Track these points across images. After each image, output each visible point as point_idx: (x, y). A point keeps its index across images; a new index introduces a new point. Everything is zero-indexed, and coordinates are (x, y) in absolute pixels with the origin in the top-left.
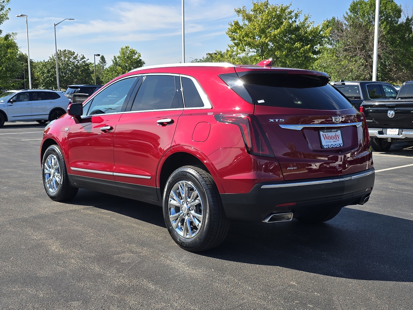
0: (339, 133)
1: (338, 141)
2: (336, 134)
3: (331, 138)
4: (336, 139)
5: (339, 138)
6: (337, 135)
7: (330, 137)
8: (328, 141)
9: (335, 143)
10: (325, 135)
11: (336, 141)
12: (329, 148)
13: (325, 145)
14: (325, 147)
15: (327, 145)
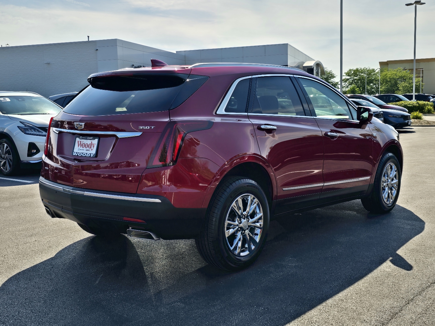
1: (92, 150)
3: (85, 146)
4: (91, 148)
5: (93, 147)
7: (84, 144)
8: (81, 148)
10: (81, 141)
11: (89, 150)
12: (78, 155)
13: (75, 152)
14: (74, 154)
15: (77, 153)
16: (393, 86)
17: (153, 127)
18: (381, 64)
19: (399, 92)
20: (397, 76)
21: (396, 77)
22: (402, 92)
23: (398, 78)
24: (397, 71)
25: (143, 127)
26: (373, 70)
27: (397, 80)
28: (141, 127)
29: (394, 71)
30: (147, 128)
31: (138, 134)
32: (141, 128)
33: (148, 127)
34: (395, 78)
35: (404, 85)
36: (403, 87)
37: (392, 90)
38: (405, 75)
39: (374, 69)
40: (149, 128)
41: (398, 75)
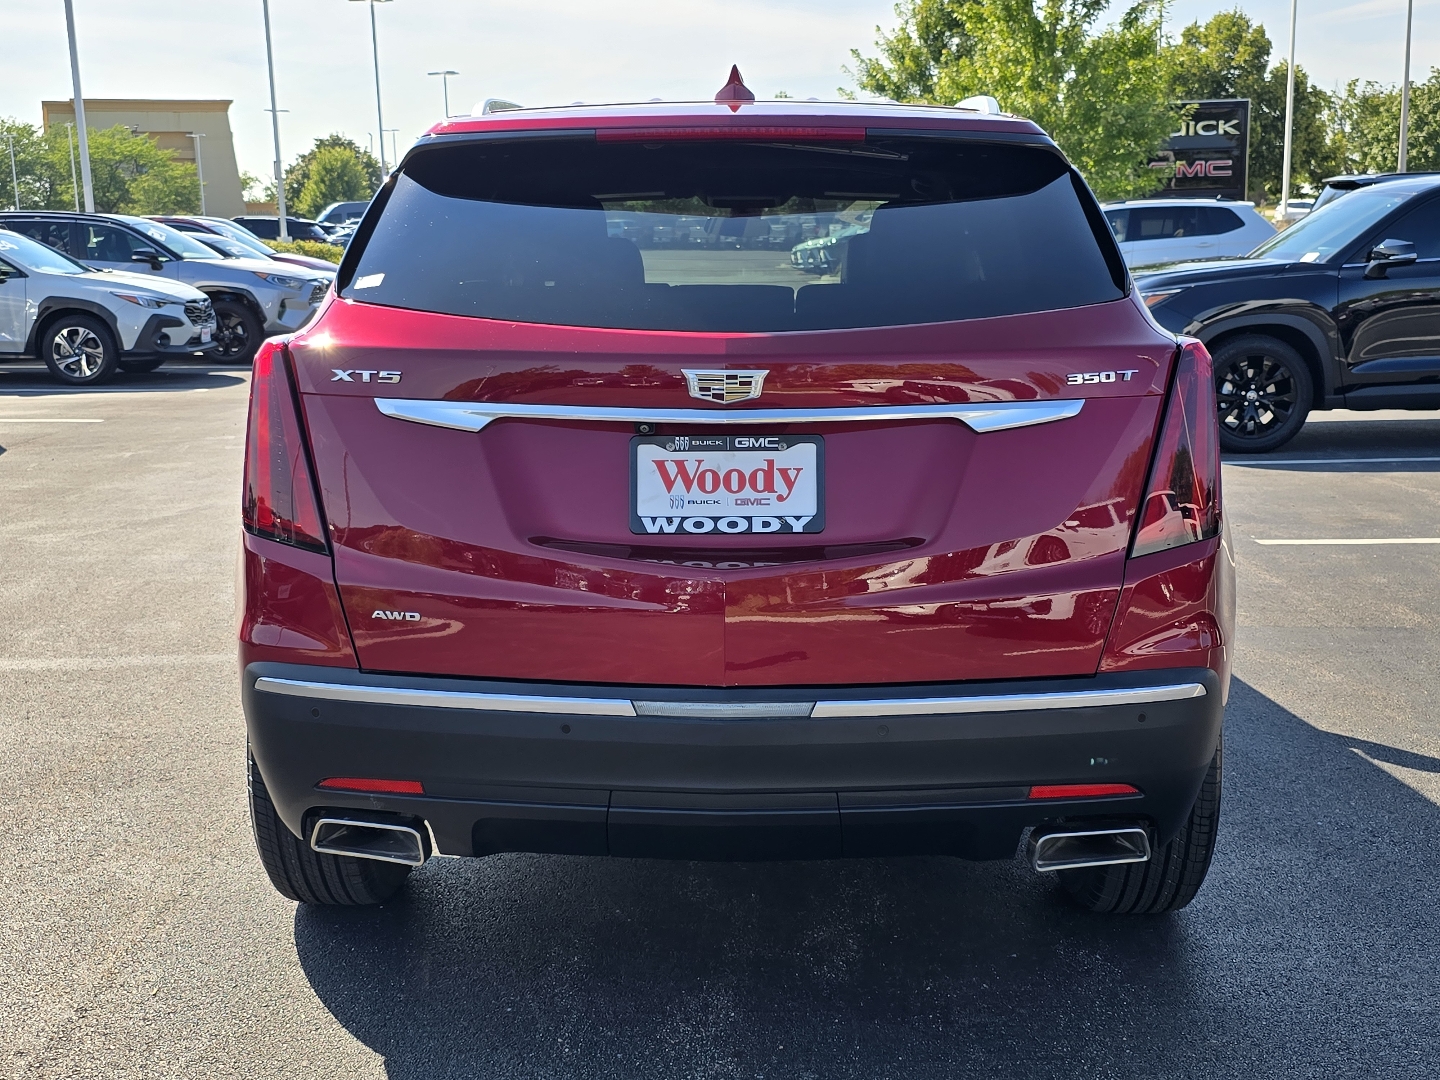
0: (803, 456)
1: (780, 498)
2: (771, 463)
3: (722, 482)
4: (769, 489)
5: (790, 483)
6: (784, 472)
7: (716, 473)
9: (748, 511)
10: (680, 464)
11: (756, 502)
13: (655, 519)
14: (651, 528)
15: (669, 519)
16: (105, 187)
17: (1129, 373)
18: (49, 107)
19: (133, 208)
20: (114, 154)
21: (111, 157)
22: (142, 206)
23: (121, 162)
24: (113, 136)
25: (1087, 376)
26: (28, 131)
27: (117, 168)
28: (1080, 376)
29: (103, 135)
30: (1104, 380)
31: (1071, 409)
32: (1080, 381)
33: (1108, 377)
34: (111, 160)
35: (149, 186)
36: (146, 191)
37: (105, 199)
38: (141, 150)
39: (31, 126)
40: (1112, 379)
41: (117, 151)
